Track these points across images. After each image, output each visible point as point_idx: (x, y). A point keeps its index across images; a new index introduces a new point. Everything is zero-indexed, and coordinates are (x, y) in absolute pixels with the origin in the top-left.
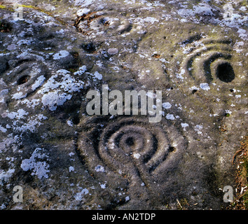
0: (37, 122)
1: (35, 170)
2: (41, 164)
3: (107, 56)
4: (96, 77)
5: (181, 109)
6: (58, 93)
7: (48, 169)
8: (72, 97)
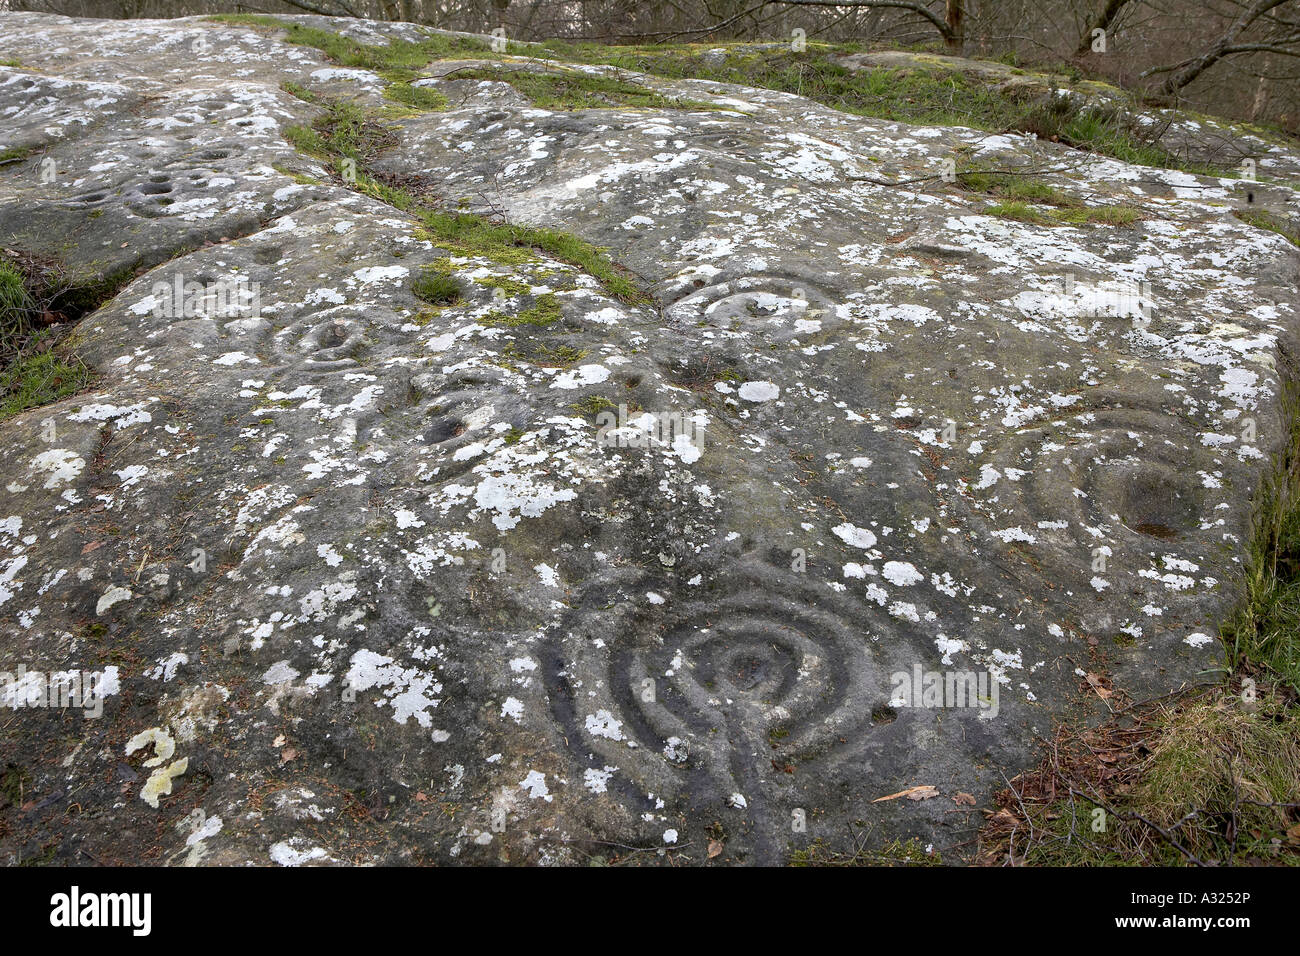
0: (441, 553)
1: (394, 691)
2: (417, 676)
3: (734, 402)
4: (675, 453)
5: (952, 593)
6: (534, 480)
7: (436, 696)
8: (576, 495)
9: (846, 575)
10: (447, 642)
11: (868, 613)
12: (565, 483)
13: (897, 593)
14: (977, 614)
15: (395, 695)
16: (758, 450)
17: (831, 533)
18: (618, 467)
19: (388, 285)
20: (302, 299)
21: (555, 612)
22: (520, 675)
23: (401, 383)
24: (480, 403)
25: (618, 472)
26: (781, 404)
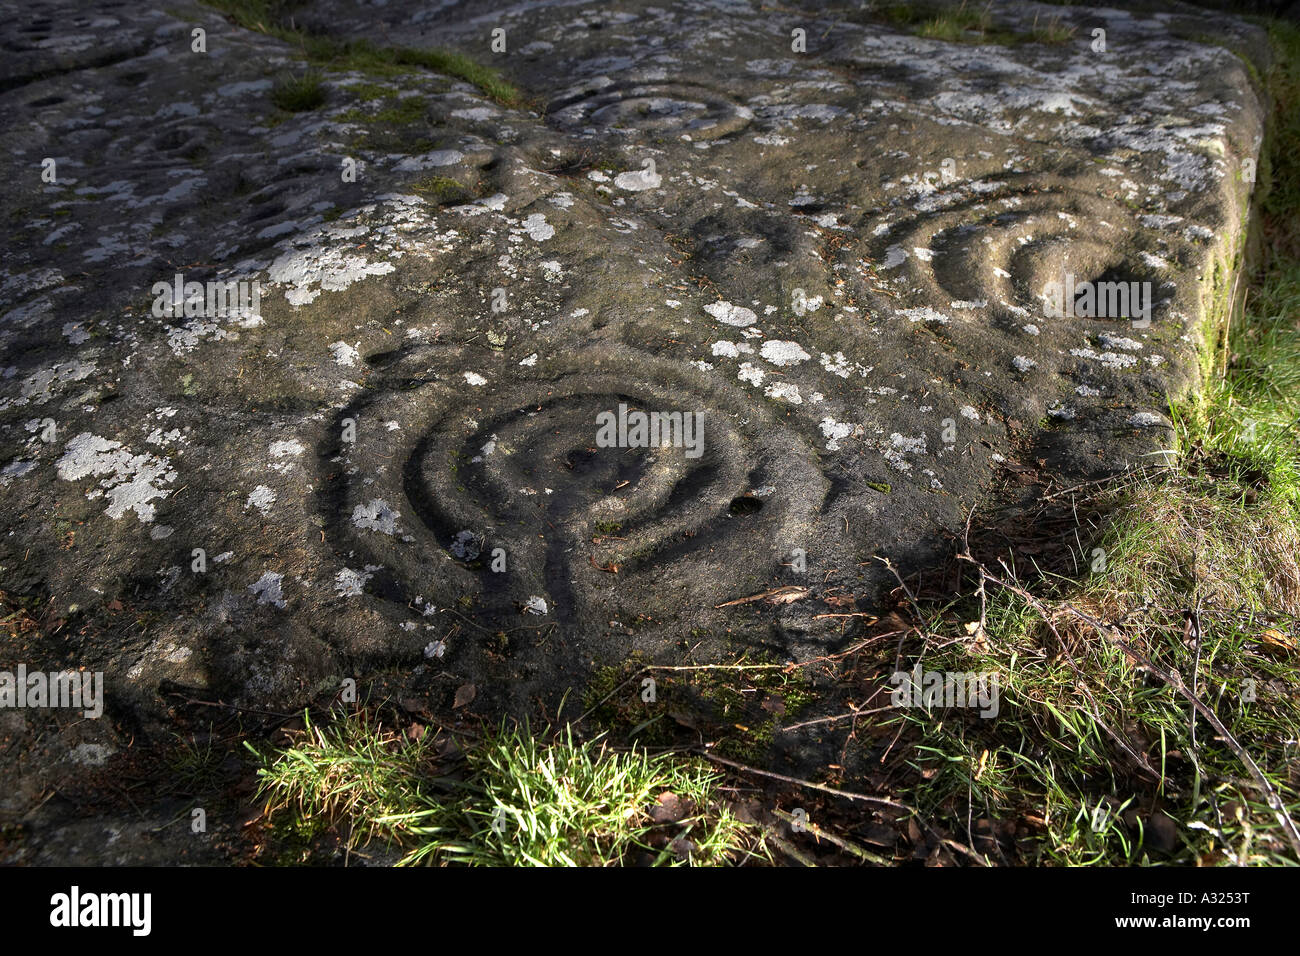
0: (212, 328)
1: (114, 480)
2: (148, 462)
3: (609, 191)
4: (524, 231)
5: (844, 374)
6: (344, 253)
7: (167, 486)
8: (394, 269)
9: (715, 353)
10: (195, 425)
11: (739, 394)
12: (384, 257)
13: (777, 373)
14: (875, 395)
15: (114, 486)
16: (628, 231)
17: (703, 312)
18: (451, 242)
19: (248, 97)
20: (153, 113)
21: (343, 392)
22: (279, 461)
23: (230, 176)
24: (307, 188)
25: (451, 247)
26: (662, 193)
